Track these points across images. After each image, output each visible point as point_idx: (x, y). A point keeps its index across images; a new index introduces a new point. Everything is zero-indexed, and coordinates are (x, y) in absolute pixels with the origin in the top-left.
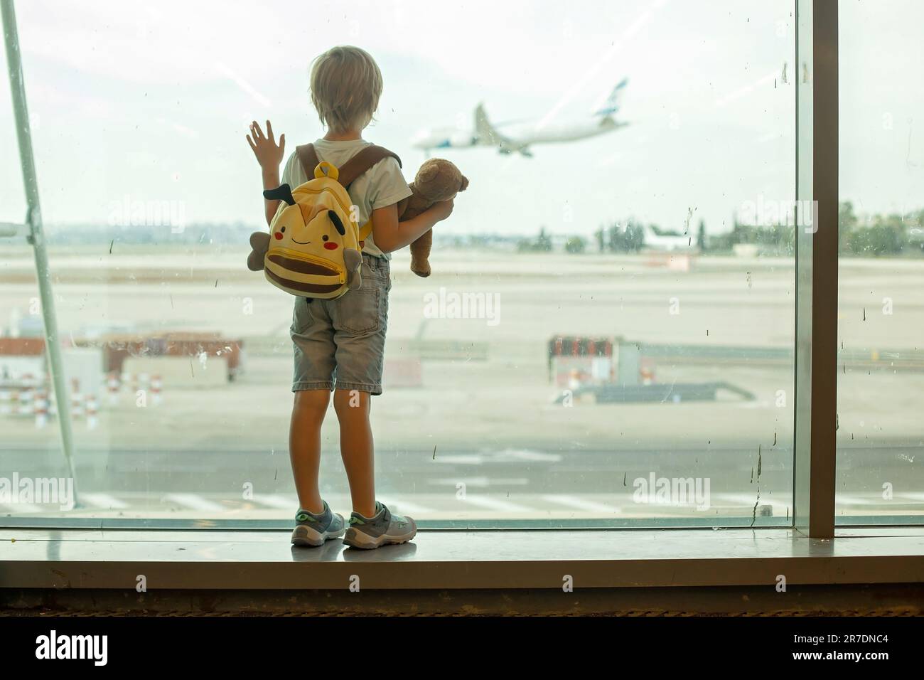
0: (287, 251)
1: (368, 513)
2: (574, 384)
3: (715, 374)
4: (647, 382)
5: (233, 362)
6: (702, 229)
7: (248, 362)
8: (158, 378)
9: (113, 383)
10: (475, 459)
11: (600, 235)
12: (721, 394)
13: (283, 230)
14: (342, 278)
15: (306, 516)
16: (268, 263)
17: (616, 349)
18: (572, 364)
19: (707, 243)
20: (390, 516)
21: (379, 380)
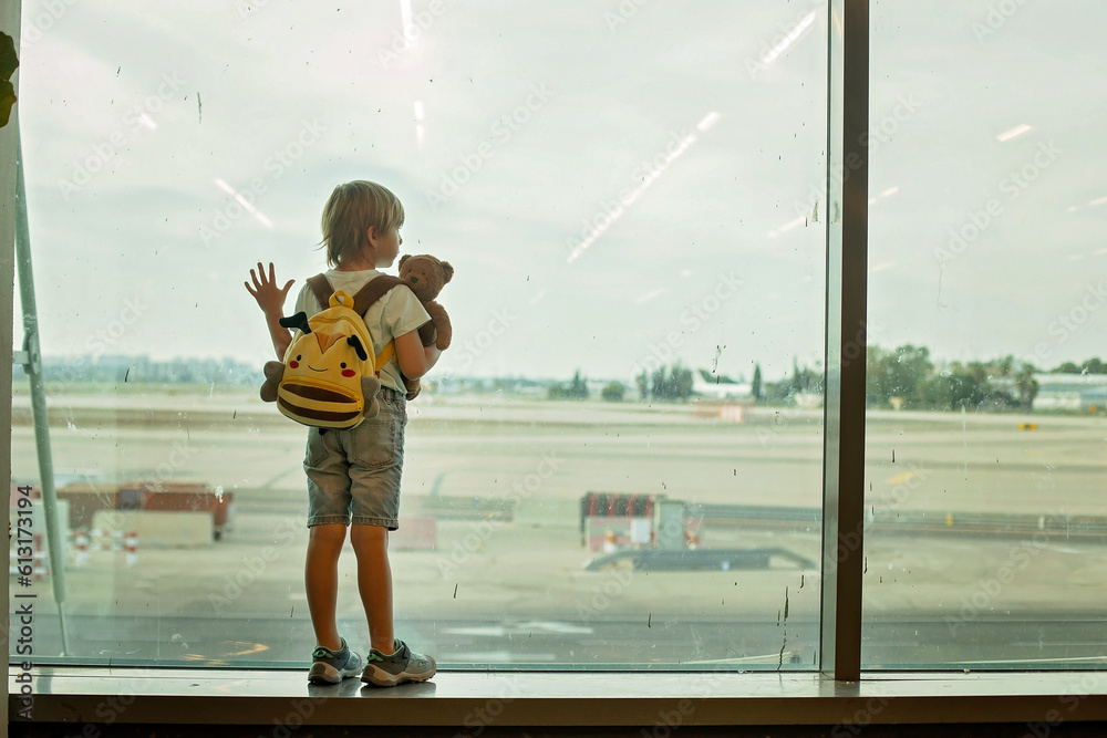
0: (302, 378)
1: (387, 649)
2: (609, 548)
3: (769, 538)
4: (693, 547)
5: (220, 518)
6: (758, 374)
7: (238, 519)
8: (133, 535)
9: (81, 540)
10: (497, 631)
11: (642, 379)
12: (775, 561)
13: (299, 358)
14: (359, 405)
15: (325, 652)
16: (282, 392)
17: (658, 508)
18: (609, 525)
19: (763, 390)
20: (409, 653)
21: (396, 515)
